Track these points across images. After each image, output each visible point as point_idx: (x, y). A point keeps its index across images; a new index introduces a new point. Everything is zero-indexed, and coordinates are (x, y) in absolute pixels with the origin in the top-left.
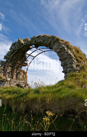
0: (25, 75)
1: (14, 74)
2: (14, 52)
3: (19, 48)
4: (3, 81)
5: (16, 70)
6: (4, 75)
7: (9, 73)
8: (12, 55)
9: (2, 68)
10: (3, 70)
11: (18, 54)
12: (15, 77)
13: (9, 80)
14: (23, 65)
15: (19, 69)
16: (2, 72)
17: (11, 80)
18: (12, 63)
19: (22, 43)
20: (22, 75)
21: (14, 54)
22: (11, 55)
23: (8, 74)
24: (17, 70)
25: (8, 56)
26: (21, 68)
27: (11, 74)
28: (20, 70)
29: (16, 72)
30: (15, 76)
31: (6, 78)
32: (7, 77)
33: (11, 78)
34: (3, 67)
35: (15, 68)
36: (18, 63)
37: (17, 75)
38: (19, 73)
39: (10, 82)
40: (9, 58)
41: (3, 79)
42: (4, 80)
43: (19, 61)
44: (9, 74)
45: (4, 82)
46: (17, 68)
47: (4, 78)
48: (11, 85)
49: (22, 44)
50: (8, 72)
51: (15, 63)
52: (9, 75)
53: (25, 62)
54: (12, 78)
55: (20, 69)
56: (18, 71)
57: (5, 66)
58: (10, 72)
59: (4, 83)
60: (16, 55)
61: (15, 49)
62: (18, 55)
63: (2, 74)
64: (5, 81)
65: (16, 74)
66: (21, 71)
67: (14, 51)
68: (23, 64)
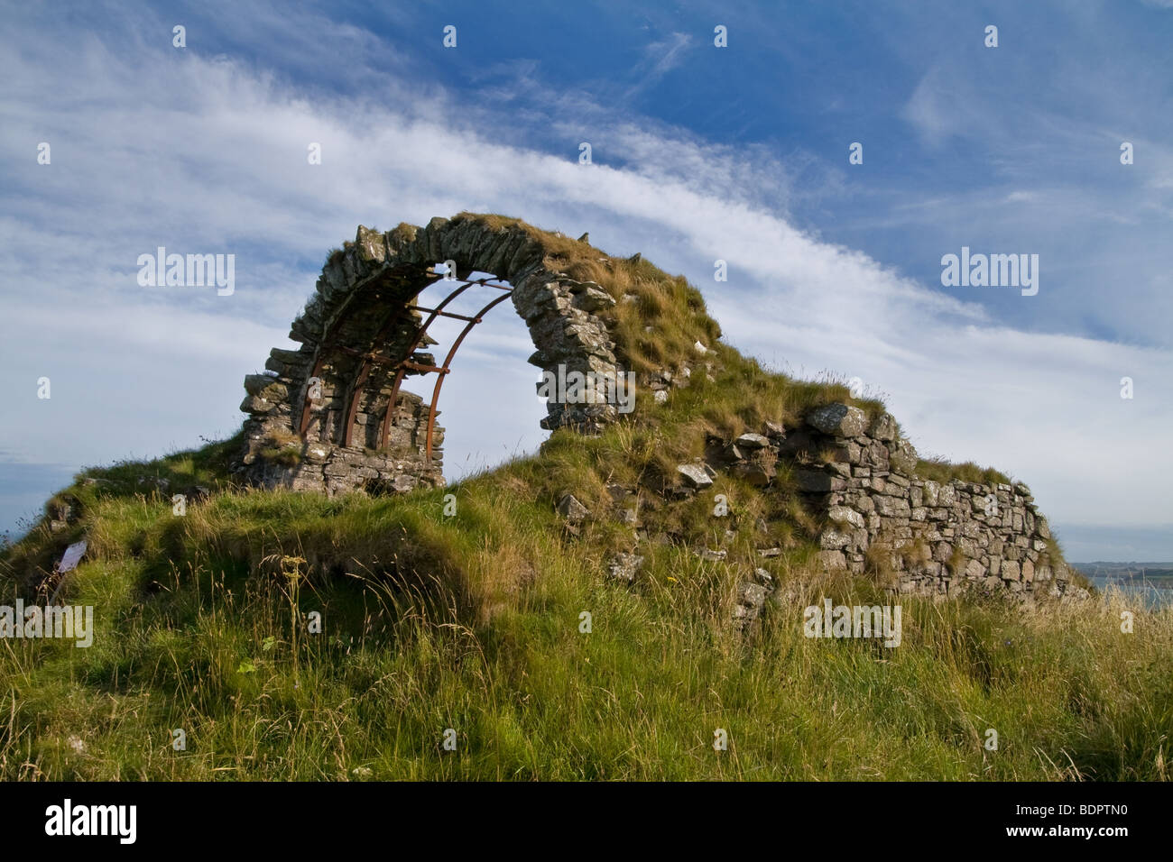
0: (423, 423)
1: (351, 420)
2: (340, 303)
3: (361, 283)
4: (286, 459)
5: (362, 397)
6: (292, 428)
7: (322, 416)
8: (332, 320)
9: (281, 388)
10: (286, 400)
11: (367, 312)
12: (357, 440)
13: (321, 453)
14: (404, 367)
15: (382, 391)
16: (283, 413)
17: (330, 456)
18: (338, 359)
19: (375, 261)
20: (409, 422)
21: (339, 311)
22: (326, 317)
23: (317, 424)
24: (372, 397)
25: (310, 327)
26: (394, 382)
27: (337, 422)
28: (387, 397)
29: (365, 411)
30: (362, 435)
31: (306, 445)
32: (310, 436)
33: (334, 441)
34: (285, 383)
35: (355, 389)
36: (370, 361)
37: (371, 428)
38: (385, 414)
39: (324, 466)
40: (319, 335)
41: (283, 449)
42: (291, 454)
43: (378, 345)
44: (324, 421)
45: (290, 465)
46: (373, 387)
47: (293, 444)
48: (333, 483)
49: (374, 263)
50: (319, 408)
51: (357, 359)
52: (322, 430)
53: (417, 350)
54: (343, 445)
55: (388, 392)
56: (378, 404)
57: (295, 379)
58: (326, 410)
59: (290, 471)
60: (356, 316)
61: (344, 289)
62: (369, 318)
63: (285, 422)
64: (297, 460)
65: (364, 418)
66: (399, 403)
67: (338, 296)
68: (407, 363)
